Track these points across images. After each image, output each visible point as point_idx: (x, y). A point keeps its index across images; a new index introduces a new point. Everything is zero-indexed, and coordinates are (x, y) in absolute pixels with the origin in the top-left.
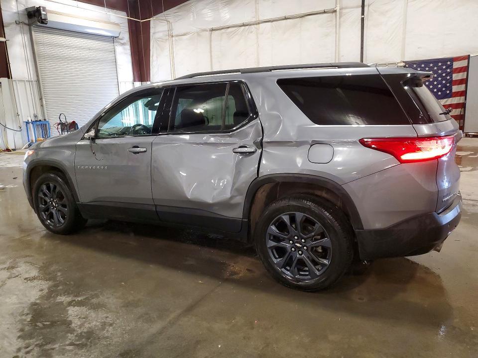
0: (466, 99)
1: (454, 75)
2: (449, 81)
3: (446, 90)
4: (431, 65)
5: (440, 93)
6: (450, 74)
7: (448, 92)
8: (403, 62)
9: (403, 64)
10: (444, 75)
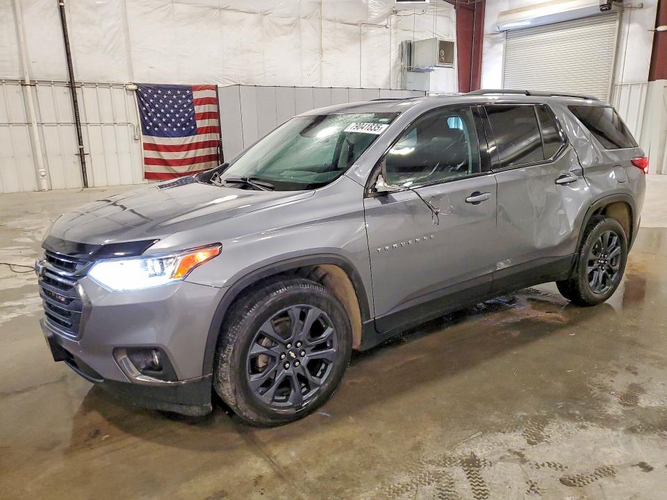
0: (221, 137)
1: (196, 108)
2: (192, 114)
3: (190, 125)
4: (169, 92)
5: (184, 129)
6: (191, 105)
7: (193, 127)
8: (134, 84)
9: (135, 87)
10: (185, 106)
